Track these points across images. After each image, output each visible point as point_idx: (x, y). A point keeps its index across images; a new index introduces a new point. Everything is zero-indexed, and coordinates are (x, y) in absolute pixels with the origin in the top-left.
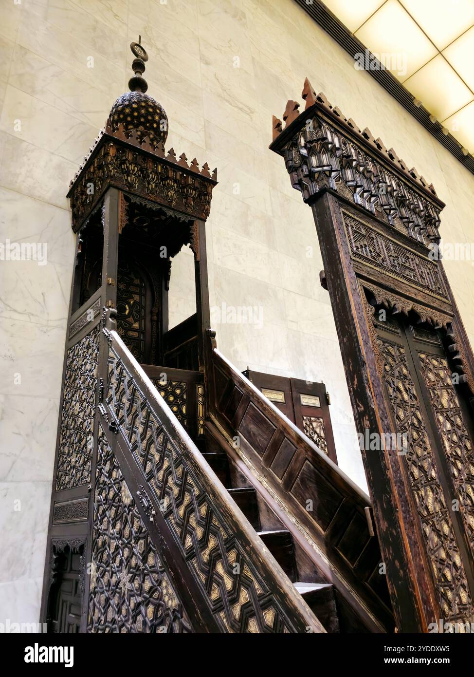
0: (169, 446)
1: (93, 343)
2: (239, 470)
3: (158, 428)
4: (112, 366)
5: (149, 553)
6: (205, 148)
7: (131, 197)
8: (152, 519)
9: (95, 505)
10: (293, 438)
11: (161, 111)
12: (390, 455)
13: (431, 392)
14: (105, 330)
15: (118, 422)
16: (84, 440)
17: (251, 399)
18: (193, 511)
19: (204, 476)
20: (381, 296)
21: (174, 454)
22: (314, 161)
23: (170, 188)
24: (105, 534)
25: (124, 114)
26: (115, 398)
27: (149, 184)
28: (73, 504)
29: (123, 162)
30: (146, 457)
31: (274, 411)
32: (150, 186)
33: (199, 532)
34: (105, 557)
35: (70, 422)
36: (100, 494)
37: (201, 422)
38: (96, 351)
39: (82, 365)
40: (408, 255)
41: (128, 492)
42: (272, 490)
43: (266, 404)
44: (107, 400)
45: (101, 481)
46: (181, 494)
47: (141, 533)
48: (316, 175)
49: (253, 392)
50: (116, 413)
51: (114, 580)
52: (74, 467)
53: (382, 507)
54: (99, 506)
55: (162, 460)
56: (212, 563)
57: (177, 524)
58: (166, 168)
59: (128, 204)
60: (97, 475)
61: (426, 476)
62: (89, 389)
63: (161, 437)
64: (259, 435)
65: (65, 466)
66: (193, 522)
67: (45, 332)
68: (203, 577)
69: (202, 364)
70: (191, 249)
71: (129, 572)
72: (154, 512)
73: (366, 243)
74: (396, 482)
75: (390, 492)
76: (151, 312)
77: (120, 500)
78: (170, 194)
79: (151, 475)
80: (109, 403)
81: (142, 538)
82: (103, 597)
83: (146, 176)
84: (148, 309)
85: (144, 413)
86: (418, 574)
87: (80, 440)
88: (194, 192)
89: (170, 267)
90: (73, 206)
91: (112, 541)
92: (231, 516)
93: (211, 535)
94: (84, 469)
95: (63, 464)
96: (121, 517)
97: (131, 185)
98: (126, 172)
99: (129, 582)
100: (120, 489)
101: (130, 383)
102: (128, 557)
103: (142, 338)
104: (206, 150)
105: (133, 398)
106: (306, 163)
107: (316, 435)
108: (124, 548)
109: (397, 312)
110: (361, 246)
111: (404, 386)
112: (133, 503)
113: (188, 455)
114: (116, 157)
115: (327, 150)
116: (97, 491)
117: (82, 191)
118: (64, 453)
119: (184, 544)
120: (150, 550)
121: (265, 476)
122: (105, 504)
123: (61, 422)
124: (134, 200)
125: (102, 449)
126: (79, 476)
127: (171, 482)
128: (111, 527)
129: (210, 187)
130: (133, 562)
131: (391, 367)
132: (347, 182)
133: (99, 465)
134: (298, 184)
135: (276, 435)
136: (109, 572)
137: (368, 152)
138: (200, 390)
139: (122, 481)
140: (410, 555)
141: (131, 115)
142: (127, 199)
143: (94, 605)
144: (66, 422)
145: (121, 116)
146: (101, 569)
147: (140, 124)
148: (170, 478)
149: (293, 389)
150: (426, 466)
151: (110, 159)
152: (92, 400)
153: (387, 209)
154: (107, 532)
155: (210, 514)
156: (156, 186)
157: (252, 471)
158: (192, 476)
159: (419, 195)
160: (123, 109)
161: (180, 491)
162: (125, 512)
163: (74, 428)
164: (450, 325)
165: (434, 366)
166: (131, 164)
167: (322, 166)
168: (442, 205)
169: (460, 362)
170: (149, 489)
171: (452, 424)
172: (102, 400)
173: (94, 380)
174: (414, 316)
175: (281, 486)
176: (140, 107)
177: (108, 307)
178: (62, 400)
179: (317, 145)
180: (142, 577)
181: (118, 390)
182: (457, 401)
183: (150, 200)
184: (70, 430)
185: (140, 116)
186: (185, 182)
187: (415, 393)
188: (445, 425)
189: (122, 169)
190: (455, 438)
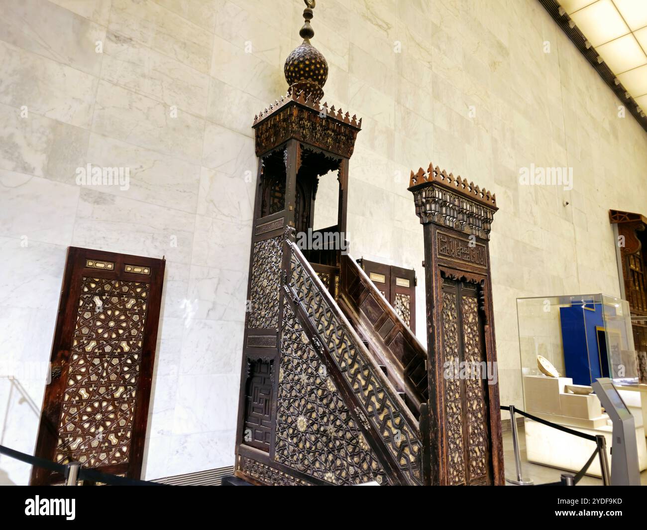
0: (334, 319)
1: (278, 245)
2: (359, 330)
3: (327, 309)
4: (293, 266)
6: (347, 71)
7: (304, 144)
8: (322, 352)
9: (282, 340)
10: (393, 318)
11: (325, 66)
13: (464, 315)
15: (299, 299)
17: (371, 292)
18: (346, 351)
19: (353, 337)
20: (448, 273)
21: (337, 324)
22: (428, 207)
23: (329, 136)
24: (289, 356)
25: (299, 68)
26: (297, 285)
27: (316, 134)
28: (264, 338)
29: (301, 119)
30: (319, 322)
31: (384, 301)
32: (317, 136)
33: (350, 361)
34: (290, 367)
36: (286, 335)
38: (280, 252)
39: (269, 257)
40: (468, 246)
41: (306, 337)
42: (377, 344)
43: (380, 297)
45: (286, 329)
47: (315, 358)
48: (428, 214)
49: (372, 288)
50: (297, 294)
51: (296, 378)
52: (264, 317)
54: (284, 341)
55: (329, 325)
56: (356, 374)
57: (337, 356)
58: (328, 121)
59: (302, 151)
60: (283, 325)
61: (452, 351)
62: (274, 273)
63: (329, 314)
64: (373, 313)
65: (256, 315)
66: (346, 356)
67: (240, 229)
68: (350, 379)
69: (339, 262)
70: (338, 181)
71: (307, 375)
72: (323, 349)
73: (446, 246)
74: (437, 353)
75: (435, 356)
76: (303, 216)
77: (300, 340)
78: (328, 141)
79: (322, 331)
80: (292, 287)
81: (315, 360)
82: (288, 386)
83: (314, 128)
84: (301, 213)
85: (318, 299)
87: (268, 303)
88: (344, 138)
89: (318, 183)
90: (257, 136)
91: (295, 360)
92: (367, 356)
93: (356, 363)
94: (272, 320)
95: (254, 313)
96: (301, 349)
97: (304, 137)
98: (302, 127)
99: (307, 379)
100: (300, 335)
101: (307, 280)
102: (305, 368)
104: (348, 73)
105: (310, 289)
106: (424, 205)
107: (404, 307)
108: (303, 364)
109: (455, 279)
110: (443, 249)
111: (451, 313)
112: (310, 343)
113: (345, 326)
114: (298, 116)
115: (435, 202)
116: (283, 334)
117: (266, 129)
118: (254, 308)
119: (340, 365)
121: (374, 336)
122: (289, 341)
123: (250, 289)
124: (306, 147)
125: (287, 311)
126: (268, 323)
127: (334, 336)
128: (294, 353)
129: (355, 133)
130: (310, 371)
131: (447, 305)
132: (442, 214)
133: (285, 320)
134: (418, 214)
135: (384, 315)
136: (292, 374)
137: (456, 194)
138: (337, 279)
139: (302, 331)
140: (437, 378)
141: (304, 69)
142: (301, 146)
143: (282, 389)
144: (255, 289)
145: (296, 69)
146: (287, 372)
147: (310, 76)
149: (392, 273)
150: (453, 347)
151: (294, 118)
152: (277, 281)
153: (462, 222)
154: (291, 355)
155: (356, 354)
156: (320, 136)
157: (367, 332)
158: (347, 336)
159: (483, 207)
160: (298, 64)
161: (339, 342)
162: (304, 346)
163: (262, 294)
164: (483, 281)
165: (469, 302)
166: (306, 121)
167: (431, 210)
168: (497, 209)
169: (483, 300)
170: (320, 338)
171: (471, 329)
172: (286, 284)
173: (279, 269)
174: (464, 279)
175: (383, 343)
176: (311, 63)
177: (290, 226)
178: (251, 274)
179: (431, 200)
180: (315, 378)
181: (299, 281)
182: (477, 319)
183: (315, 146)
184: (259, 294)
185: (310, 70)
186: (339, 131)
187: (456, 316)
188: (467, 329)
189: (300, 124)
190: (471, 336)
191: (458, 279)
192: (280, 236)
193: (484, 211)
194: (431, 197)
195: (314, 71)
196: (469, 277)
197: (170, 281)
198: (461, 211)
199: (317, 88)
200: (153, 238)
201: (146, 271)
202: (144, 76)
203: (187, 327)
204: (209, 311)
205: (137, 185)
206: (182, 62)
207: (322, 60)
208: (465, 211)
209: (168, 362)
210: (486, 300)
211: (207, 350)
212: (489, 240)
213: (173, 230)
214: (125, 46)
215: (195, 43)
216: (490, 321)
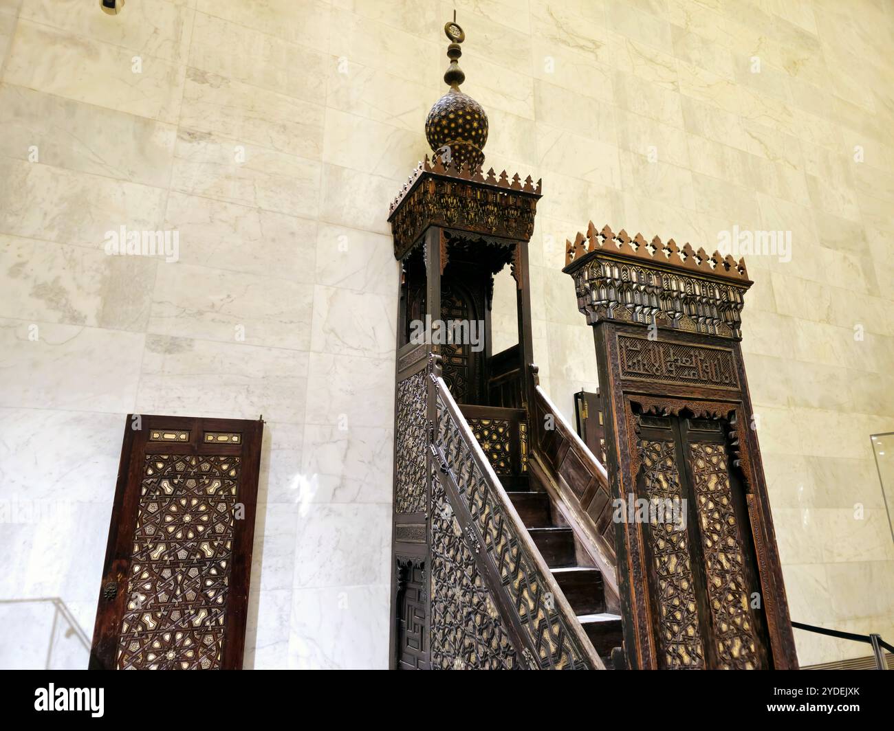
0: (489, 496)
1: (422, 384)
2: (559, 510)
3: (480, 479)
4: (439, 413)
5: (476, 576)
6: (534, 119)
7: (450, 232)
8: (477, 551)
9: (432, 531)
10: (606, 487)
11: (480, 115)
12: (630, 534)
13: (697, 478)
14: (432, 376)
15: (447, 465)
16: (419, 473)
17: (571, 444)
18: (507, 550)
19: (515, 525)
20: (648, 405)
21: (493, 503)
22: (595, 295)
23: (489, 213)
24: (441, 557)
25: (441, 126)
26: (445, 443)
27: (468, 214)
28: (412, 528)
29: (442, 196)
32: (470, 216)
33: (512, 566)
34: (442, 574)
35: (405, 453)
36: (435, 523)
37: (525, 460)
38: (425, 393)
39: (413, 403)
40: (692, 353)
41: (459, 527)
42: (587, 532)
43: (584, 451)
44: (437, 442)
45: (436, 513)
46: (499, 535)
47: (469, 560)
48: (596, 308)
50: (445, 457)
51: (450, 593)
52: (411, 495)
53: (621, 568)
54: (435, 533)
55: (484, 506)
56: (520, 590)
57: (496, 558)
58: (486, 192)
59: (448, 241)
60: (432, 507)
61: (673, 546)
62: (420, 428)
63: (483, 487)
64: (578, 479)
65: (403, 492)
66: (507, 558)
67: (377, 366)
68: (514, 599)
69: (525, 401)
70: (512, 277)
71: (461, 589)
72: (479, 546)
73: (640, 358)
74: (631, 554)
75: (627, 559)
77: (452, 532)
78: (490, 220)
79: (476, 517)
80: (439, 446)
81: (471, 565)
82: (442, 606)
83: (465, 206)
85: (469, 464)
86: (639, 611)
87: (415, 473)
88: (516, 212)
89: (493, 285)
90: (395, 232)
91: (447, 563)
93: (520, 570)
94: (420, 499)
95: (401, 490)
96: (454, 545)
97: (450, 220)
98: (445, 207)
99: (462, 596)
100: (451, 522)
101: (456, 433)
102: (460, 577)
103: (465, 364)
104: (535, 121)
105: (459, 448)
106: (588, 294)
108: (457, 570)
109: (666, 415)
110: (634, 363)
111: (665, 476)
112: (463, 536)
113: (504, 506)
114: (436, 193)
115: (606, 285)
116: (433, 521)
117: (402, 219)
118: (401, 481)
119: (501, 573)
120: (477, 574)
121: (582, 518)
122: (440, 532)
123: (396, 452)
124: (454, 234)
125: (435, 485)
126: (416, 504)
127: (491, 525)
128: (446, 553)
129: (534, 203)
130: (464, 582)
131: (653, 462)
132: (625, 304)
133: (434, 499)
134: (582, 309)
135: (592, 482)
136: (445, 586)
137: (650, 267)
138: (523, 428)
139: (453, 516)
141: (448, 127)
142: (447, 235)
143: (435, 610)
144: (401, 453)
145: (438, 129)
146: (440, 584)
147: (458, 135)
148: (490, 522)
150: (675, 539)
151: (430, 197)
152: (423, 439)
153: (672, 314)
154: (443, 555)
155: (519, 554)
156: (475, 215)
157: (571, 512)
158: (507, 524)
159: (717, 283)
160: (440, 121)
161: (498, 533)
162: (456, 542)
163: (409, 460)
164: (732, 413)
165: (707, 454)
166: (449, 197)
167: (601, 300)
168: (750, 284)
169: (737, 448)
170: (475, 528)
171: (716, 504)
172: (433, 441)
173: (425, 421)
174: (686, 413)
175: (596, 529)
176: (457, 116)
177: (435, 353)
178: (397, 431)
179: (597, 283)
180: (471, 593)
181: (447, 437)
182: (727, 483)
183: (470, 231)
184: (405, 460)
185: (458, 126)
186: (506, 203)
187: (677, 481)
188: (706, 505)
189: (442, 204)
190: (716, 515)
191: (672, 415)
192: (424, 370)
193: (719, 289)
194: (597, 278)
195: (463, 127)
196: (698, 408)
197: (274, 450)
198: (666, 295)
199: (470, 148)
200: (248, 391)
201: (235, 439)
202: (228, 177)
203: (303, 515)
204: (335, 490)
205: (223, 322)
206: (281, 151)
207: (474, 108)
208: (675, 294)
209: (276, 570)
210: (743, 447)
211: (335, 549)
212: (740, 340)
213: (277, 377)
214: (203, 143)
215: (298, 123)
216: (755, 484)
